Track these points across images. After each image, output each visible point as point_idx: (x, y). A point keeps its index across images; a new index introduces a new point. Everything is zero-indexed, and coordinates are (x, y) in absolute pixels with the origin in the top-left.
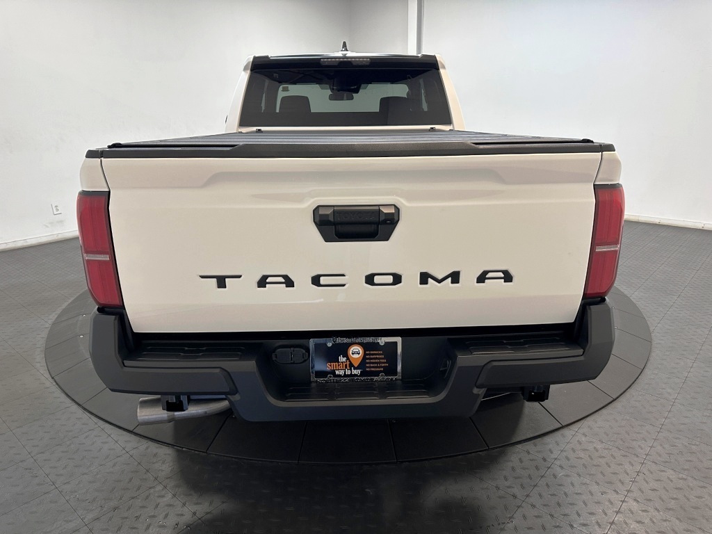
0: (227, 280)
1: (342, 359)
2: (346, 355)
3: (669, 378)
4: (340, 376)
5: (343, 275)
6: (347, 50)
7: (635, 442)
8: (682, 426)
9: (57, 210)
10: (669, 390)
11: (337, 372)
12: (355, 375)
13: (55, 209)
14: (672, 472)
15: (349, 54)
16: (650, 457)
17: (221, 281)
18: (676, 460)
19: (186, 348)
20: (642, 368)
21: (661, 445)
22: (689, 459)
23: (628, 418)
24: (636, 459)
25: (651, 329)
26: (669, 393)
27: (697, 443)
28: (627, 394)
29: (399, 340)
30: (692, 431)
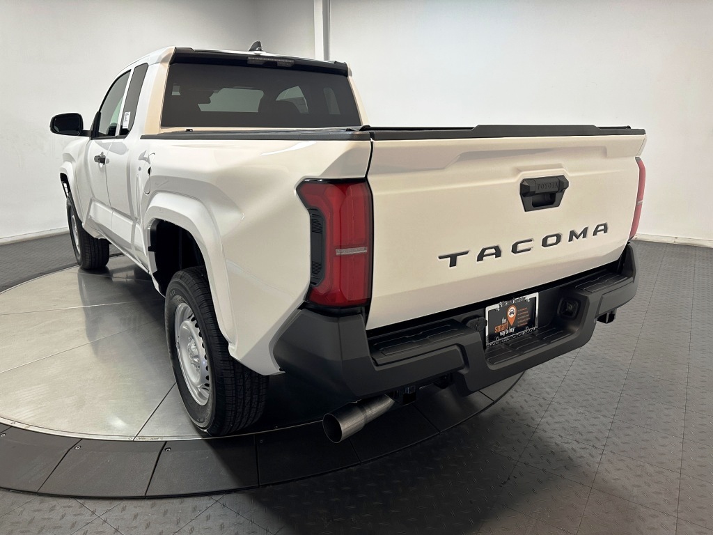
0: (458, 257)
1: (504, 321)
2: (506, 317)
3: (548, 377)
4: (503, 336)
5: (530, 240)
6: (261, 50)
10: (548, 390)
11: (501, 334)
12: (512, 333)
17: (453, 260)
18: (548, 460)
19: (407, 337)
26: (548, 393)
29: (536, 295)
30: (565, 430)
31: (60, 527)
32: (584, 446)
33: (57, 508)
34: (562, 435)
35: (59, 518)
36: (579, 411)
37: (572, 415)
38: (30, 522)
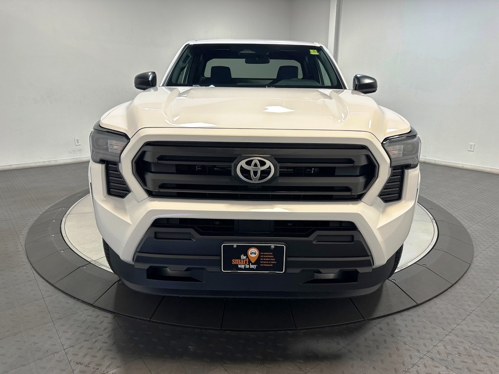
3: (474, 293)
7: (421, 340)
8: (470, 333)
9: (78, 143)
10: (470, 303)
13: (76, 142)
14: (444, 369)
16: (430, 353)
18: (452, 360)
20: (453, 283)
21: (444, 346)
22: (466, 360)
23: (424, 320)
24: (417, 353)
25: (475, 254)
26: (470, 306)
27: (479, 348)
28: (432, 302)
30: (477, 338)
31: (98, 328)
32: (491, 355)
33: (100, 316)
34: (473, 342)
35: (99, 323)
36: (495, 325)
37: (487, 328)
38: (84, 322)
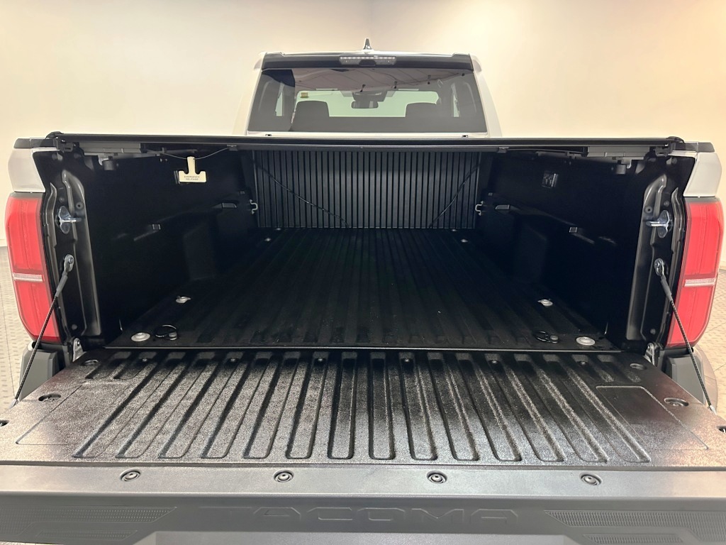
6: (370, 48)
15: (372, 52)
